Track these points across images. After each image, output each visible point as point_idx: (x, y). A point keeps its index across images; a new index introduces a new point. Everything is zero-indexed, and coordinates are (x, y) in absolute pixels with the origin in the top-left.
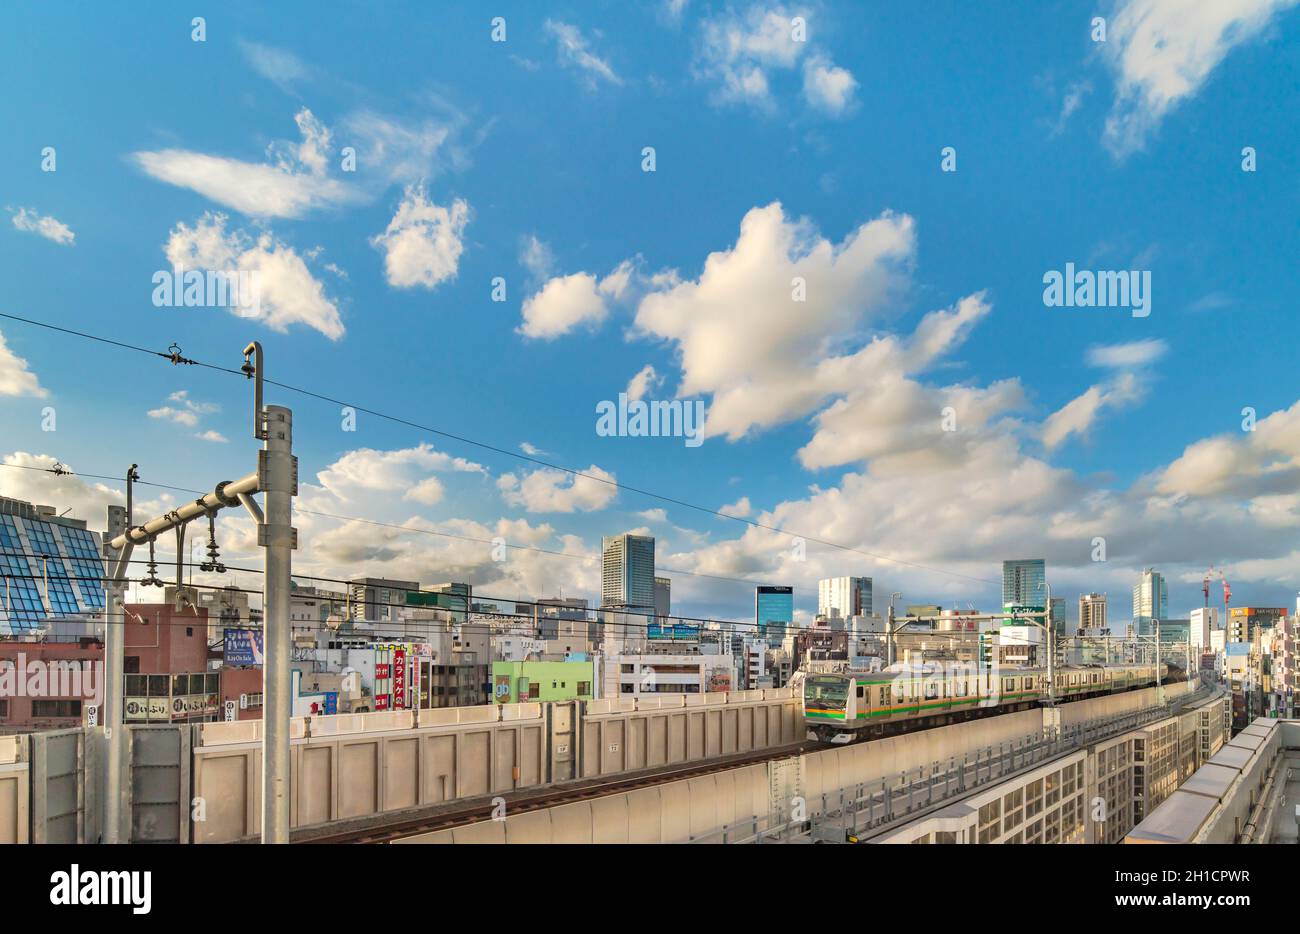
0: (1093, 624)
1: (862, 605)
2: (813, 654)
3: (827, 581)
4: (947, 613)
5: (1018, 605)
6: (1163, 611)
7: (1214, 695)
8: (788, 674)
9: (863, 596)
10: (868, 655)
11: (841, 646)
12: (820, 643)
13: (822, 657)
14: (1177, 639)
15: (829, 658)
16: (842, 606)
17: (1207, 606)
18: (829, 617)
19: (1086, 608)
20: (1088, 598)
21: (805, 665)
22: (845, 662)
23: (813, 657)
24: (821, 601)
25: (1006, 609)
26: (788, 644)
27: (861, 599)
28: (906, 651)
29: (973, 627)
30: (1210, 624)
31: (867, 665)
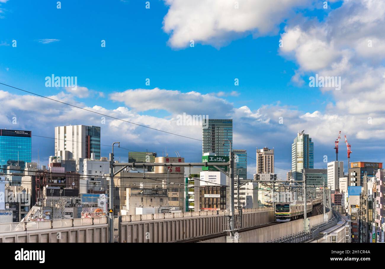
0: (266, 171)
1: (93, 150)
2: (48, 190)
3: (62, 128)
4: (160, 160)
5: (213, 154)
6: (310, 162)
7: (340, 224)
8: (27, 209)
9: (93, 142)
10: (96, 192)
11: (73, 184)
12: (55, 181)
13: (56, 193)
14: (319, 183)
15: (62, 195)
16: (75, 150)
17: (337, 160)
18: (64, 159)
19: (261, 158)
20: (262, 151)
21: (42, 200)
22: (76, 198)
23: (48, 194)
24: (57, 144)
25: (205, 158)
26: (27, 181)
27: (91, 144)
28: (128, 190)
29: (179, 171)
30: (339, 174)
31: (96, 201)
